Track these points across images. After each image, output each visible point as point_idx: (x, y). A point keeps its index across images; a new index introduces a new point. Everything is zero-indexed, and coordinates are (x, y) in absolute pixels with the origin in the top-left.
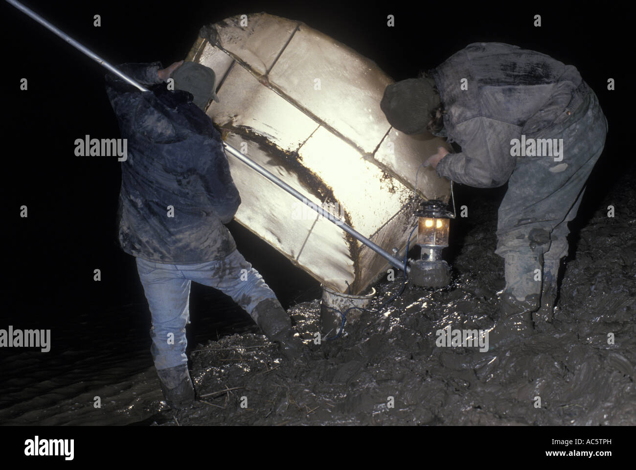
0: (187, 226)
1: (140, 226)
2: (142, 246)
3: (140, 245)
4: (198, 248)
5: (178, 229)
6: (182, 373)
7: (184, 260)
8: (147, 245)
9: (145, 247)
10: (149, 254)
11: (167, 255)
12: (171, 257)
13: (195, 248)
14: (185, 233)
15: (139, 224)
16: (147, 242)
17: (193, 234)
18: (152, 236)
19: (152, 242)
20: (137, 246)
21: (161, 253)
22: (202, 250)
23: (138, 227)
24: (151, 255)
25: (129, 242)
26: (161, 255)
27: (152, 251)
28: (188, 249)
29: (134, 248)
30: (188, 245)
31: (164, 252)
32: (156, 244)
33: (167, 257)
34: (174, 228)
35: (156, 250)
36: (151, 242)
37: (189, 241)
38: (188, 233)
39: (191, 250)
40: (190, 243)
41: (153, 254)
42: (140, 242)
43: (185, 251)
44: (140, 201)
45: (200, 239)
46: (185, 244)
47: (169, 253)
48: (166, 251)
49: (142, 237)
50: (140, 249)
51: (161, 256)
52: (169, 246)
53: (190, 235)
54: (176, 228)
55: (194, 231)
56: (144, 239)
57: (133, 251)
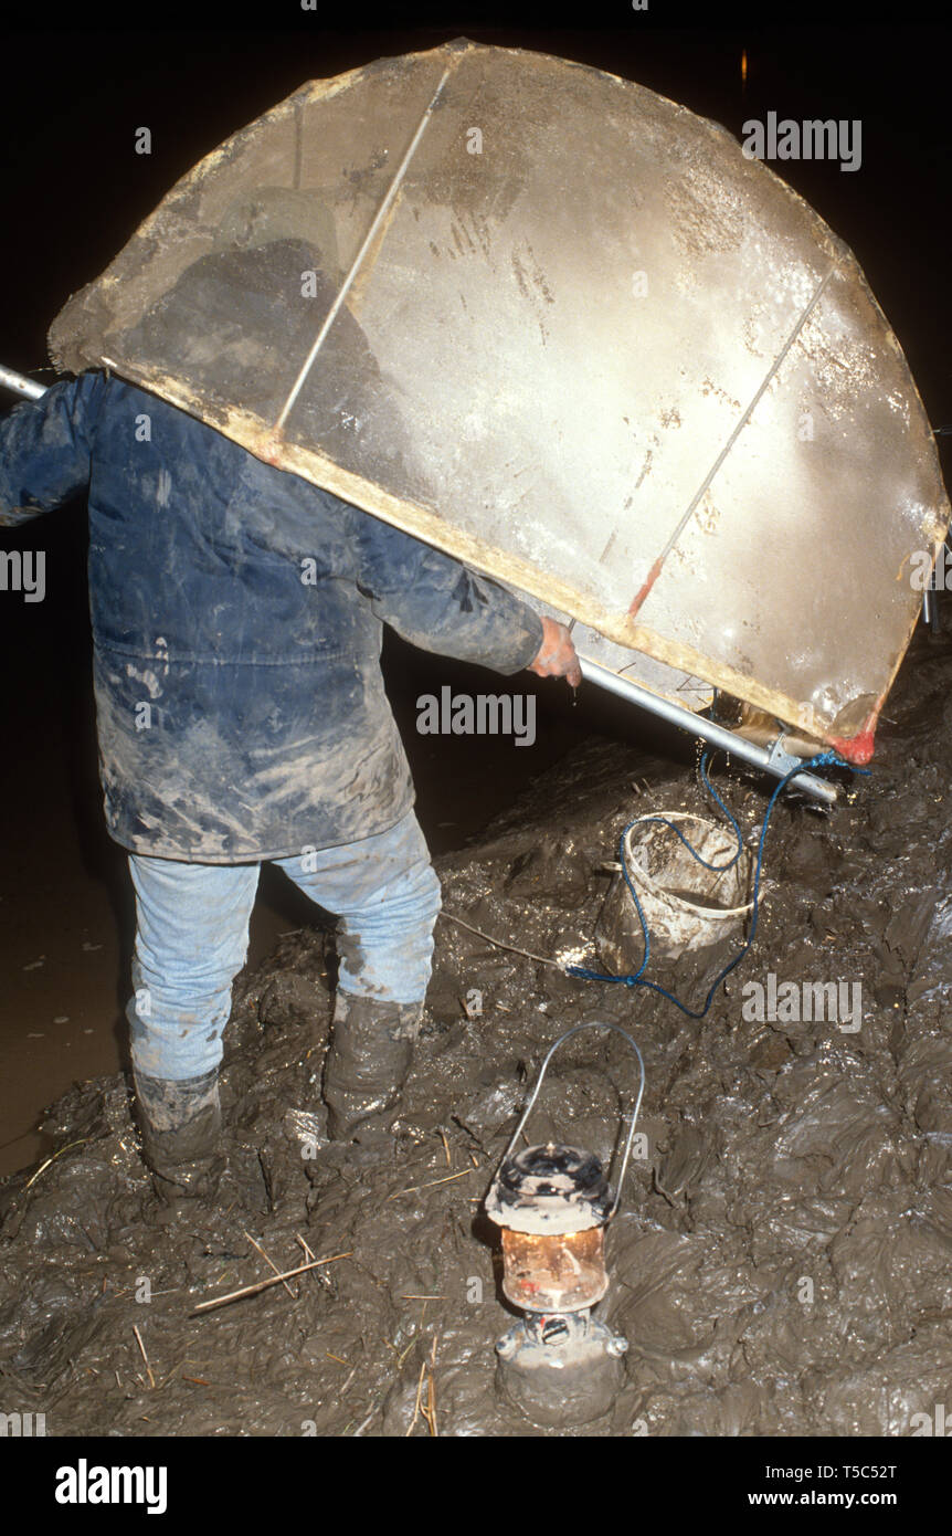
0: (304, 741)
1: (152, 761)
2: (163, 819)
3: (158, 815)
4: (329, 804)
5: (277, 751)
6: (198, 1097)
7: (291, 841)
8: (180, 814)
9: (174, 818)
10: (187, 838)
11: (243, 833)
12: (253, 840)
13: (322, 804)
14: (297, 761)
15: (148, 755)
16: (179, 804)
17: (319, 762)
18: (192, 785)
19: (195, 803)
20: (149, 821)
21: (225, 829)
22: (341, 807)
23: (145, 763)
24: (194, 841)
25: (122, 813)
26: (225, 837)
27: (196, 828)
28: (303, 807)
29: (140, 829)
30: (302, 796)
31: (235, 825)
32: (206, 806)
33: (243, 841)
34: (265, 746)
35: (206, 823)
36: (189, 802)
37: (305, 783)
38: (305, 761)
39: (311, 810)
40: (308, 789)
41: (199, 838)
42: (157, 808)
43: (293, 813)
44: (153, 677)
45: (339, 776)
46: (294, 793)
47: (248, 825)
48: (241, 820)
49: (161, 792)
50: (158, 829)
51: (225, 841)
52: (247, 803)
53: (310, 766)
54: (272, 748)
55: (323, 756)
56: (169, 797)
57: (138, 839)
